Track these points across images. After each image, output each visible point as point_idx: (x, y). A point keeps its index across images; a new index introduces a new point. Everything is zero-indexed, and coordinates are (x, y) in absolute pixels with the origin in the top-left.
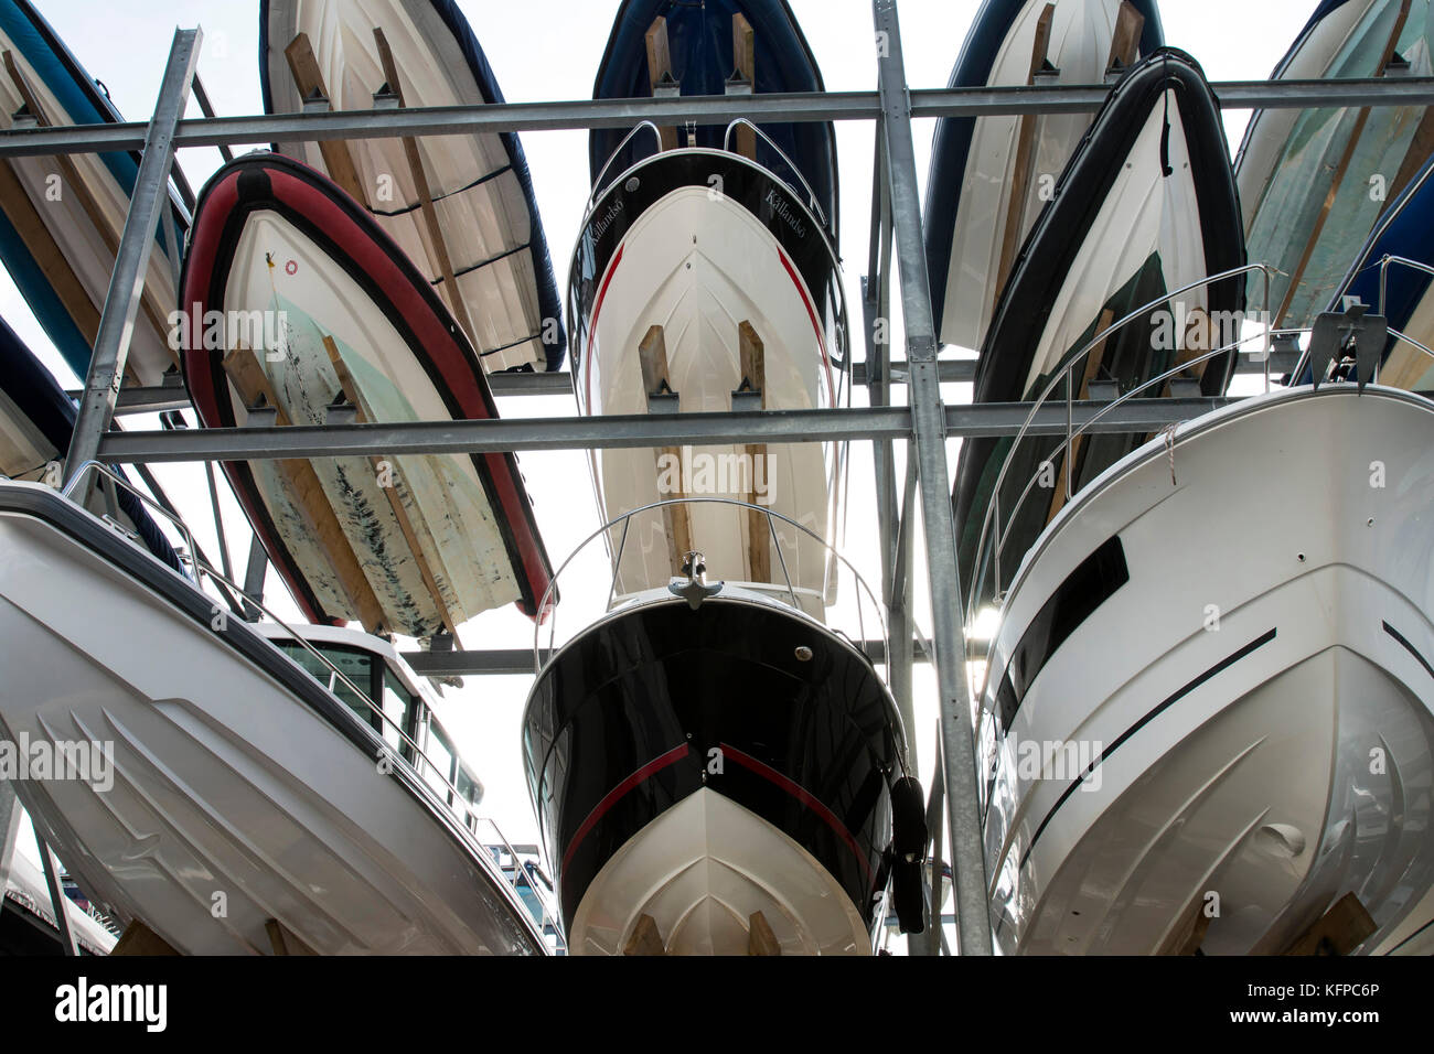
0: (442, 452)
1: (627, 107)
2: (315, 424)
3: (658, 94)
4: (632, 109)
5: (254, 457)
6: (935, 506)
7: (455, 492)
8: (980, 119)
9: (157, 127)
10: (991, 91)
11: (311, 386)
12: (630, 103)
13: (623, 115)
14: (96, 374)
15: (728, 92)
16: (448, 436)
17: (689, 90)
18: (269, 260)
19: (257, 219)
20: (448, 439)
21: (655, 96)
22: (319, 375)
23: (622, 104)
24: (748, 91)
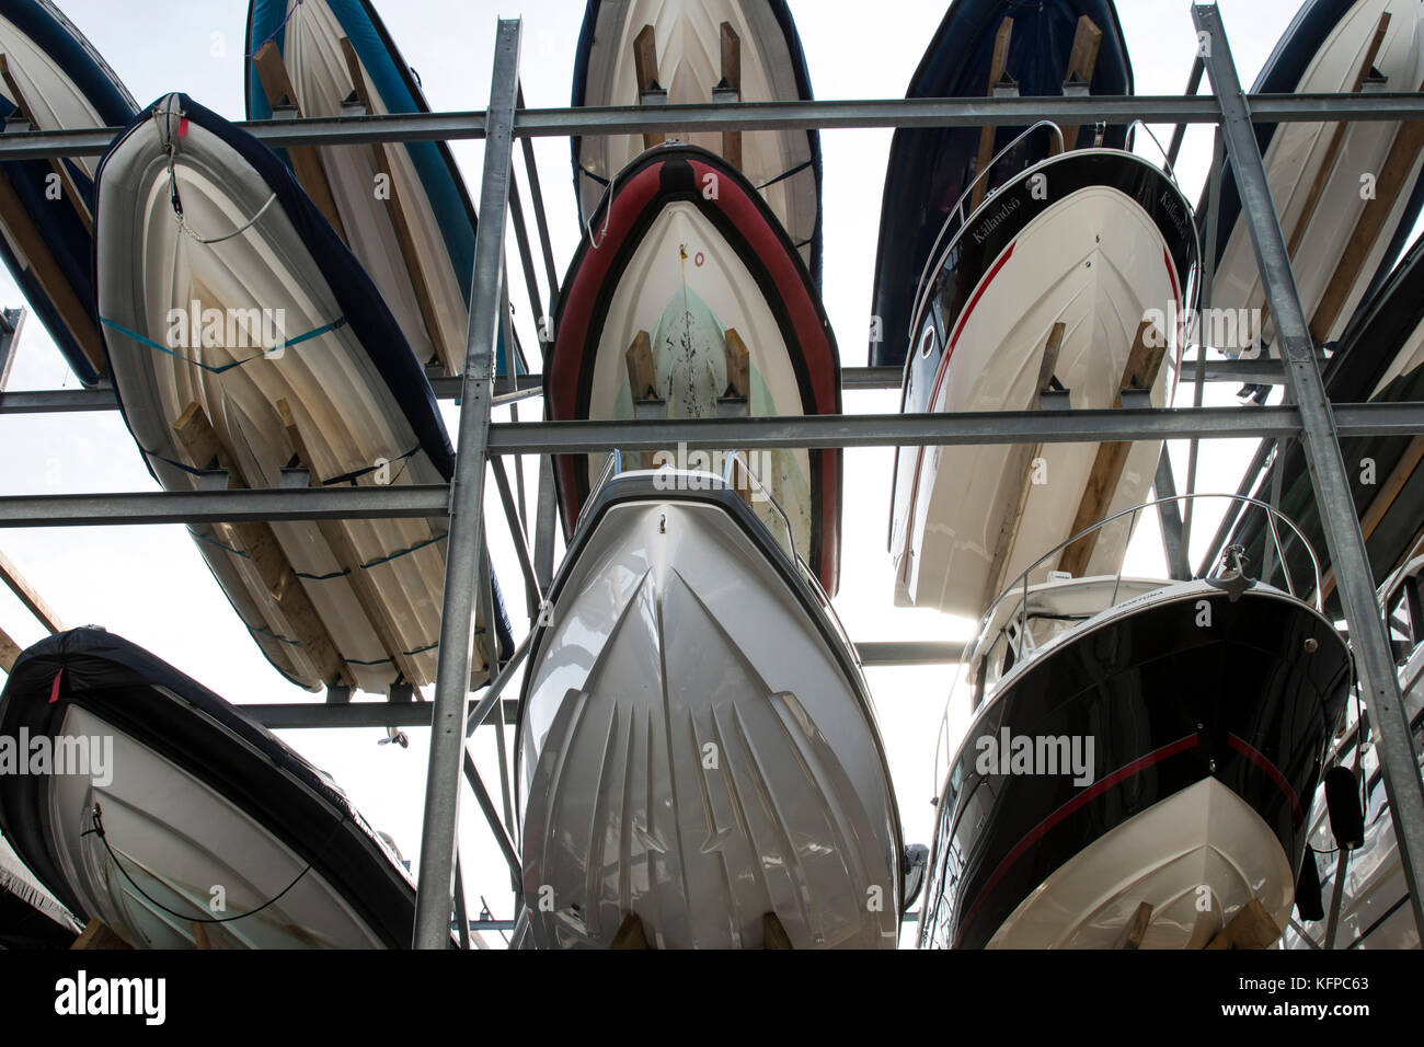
0: (785, 447)
1: (970, 105)
2: (694, 416)
3: (998, 93)
4: (975, 109)
5: (595, 451)
6: (1333, 502)
7: (786, 486)
8: (1282, 125)
9: (494, 116)
10: (1303, 97)
11: (699, 379)
12: (973, 102)
13: (967, 114)
14: (472, 364)
15: (1066, 93)
16: (845, 430)
17: (1028, 90)
18: (683, 253)
19: (672, 210)
20: (845, 433)
21: (996, 96)
22: (708, 367)
23: (965, 102)
24: (1086, 93)
